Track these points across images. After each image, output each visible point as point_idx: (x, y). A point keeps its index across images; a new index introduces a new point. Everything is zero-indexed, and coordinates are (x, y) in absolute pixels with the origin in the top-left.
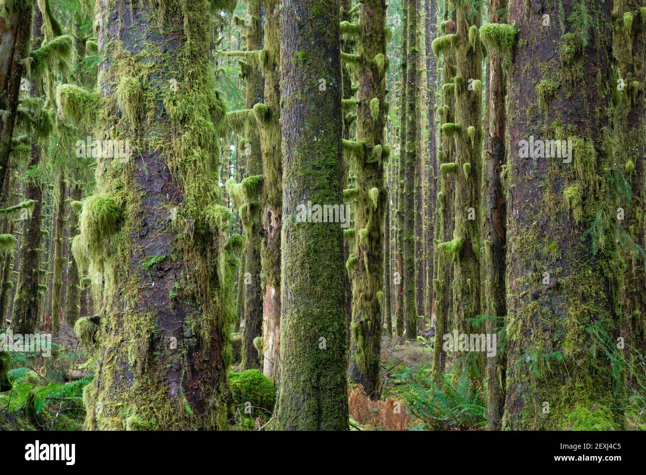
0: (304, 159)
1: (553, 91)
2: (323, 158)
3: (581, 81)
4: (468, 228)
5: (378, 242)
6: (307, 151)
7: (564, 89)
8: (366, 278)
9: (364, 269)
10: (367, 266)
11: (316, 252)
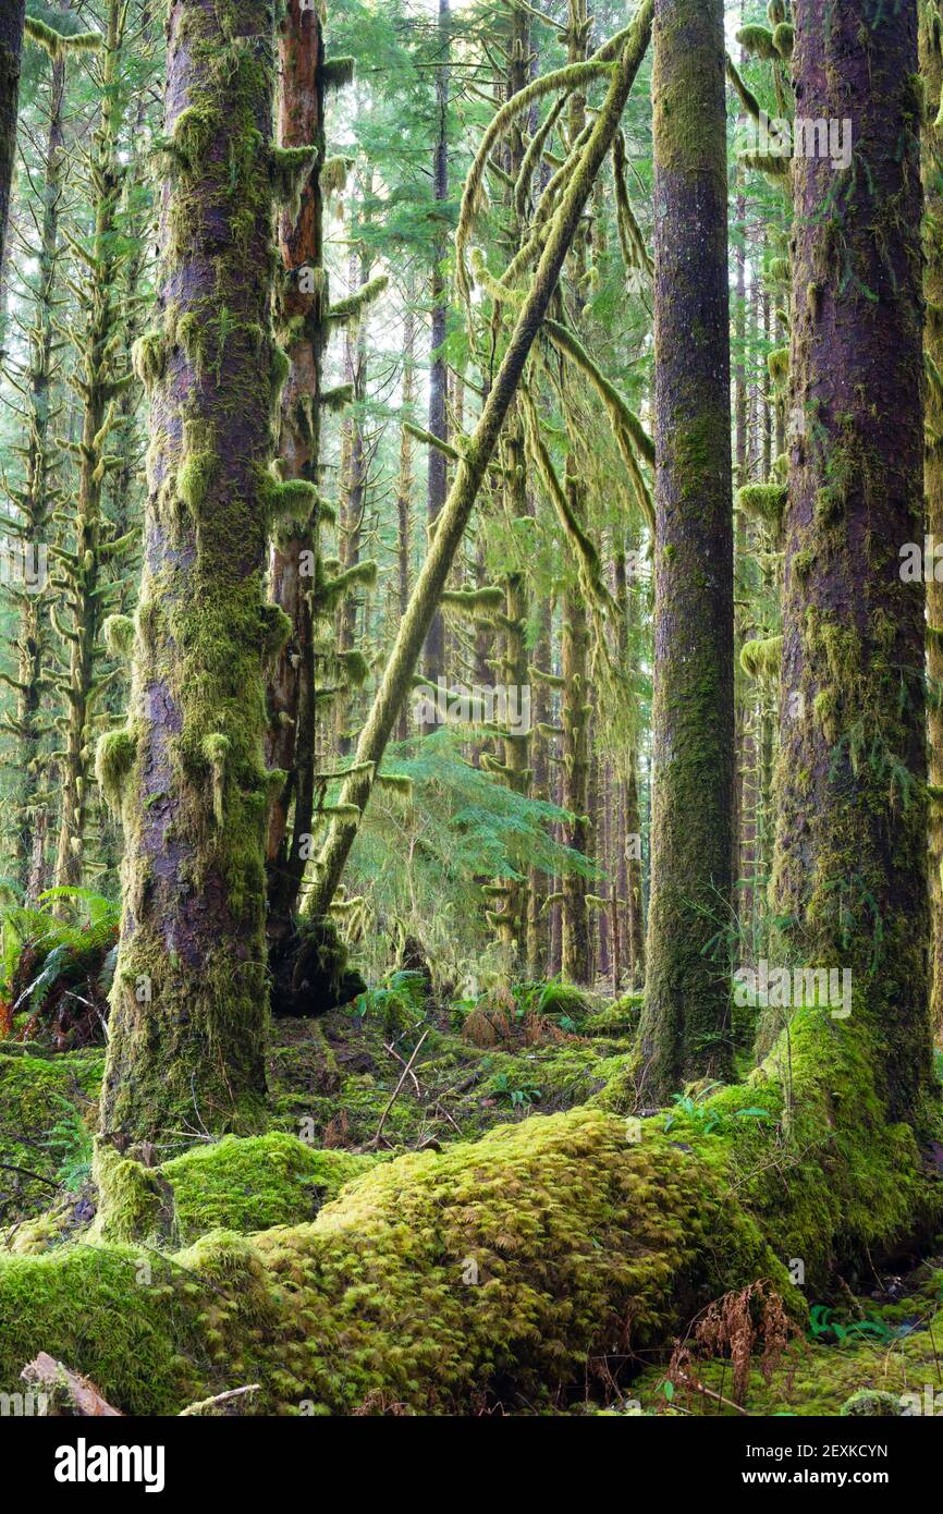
0: (670, 687)
1: (807, 567)
2: (693, 684)
3: (842, 548)
6: (673, 676)
7: (820, 563)
11: (680, 809)
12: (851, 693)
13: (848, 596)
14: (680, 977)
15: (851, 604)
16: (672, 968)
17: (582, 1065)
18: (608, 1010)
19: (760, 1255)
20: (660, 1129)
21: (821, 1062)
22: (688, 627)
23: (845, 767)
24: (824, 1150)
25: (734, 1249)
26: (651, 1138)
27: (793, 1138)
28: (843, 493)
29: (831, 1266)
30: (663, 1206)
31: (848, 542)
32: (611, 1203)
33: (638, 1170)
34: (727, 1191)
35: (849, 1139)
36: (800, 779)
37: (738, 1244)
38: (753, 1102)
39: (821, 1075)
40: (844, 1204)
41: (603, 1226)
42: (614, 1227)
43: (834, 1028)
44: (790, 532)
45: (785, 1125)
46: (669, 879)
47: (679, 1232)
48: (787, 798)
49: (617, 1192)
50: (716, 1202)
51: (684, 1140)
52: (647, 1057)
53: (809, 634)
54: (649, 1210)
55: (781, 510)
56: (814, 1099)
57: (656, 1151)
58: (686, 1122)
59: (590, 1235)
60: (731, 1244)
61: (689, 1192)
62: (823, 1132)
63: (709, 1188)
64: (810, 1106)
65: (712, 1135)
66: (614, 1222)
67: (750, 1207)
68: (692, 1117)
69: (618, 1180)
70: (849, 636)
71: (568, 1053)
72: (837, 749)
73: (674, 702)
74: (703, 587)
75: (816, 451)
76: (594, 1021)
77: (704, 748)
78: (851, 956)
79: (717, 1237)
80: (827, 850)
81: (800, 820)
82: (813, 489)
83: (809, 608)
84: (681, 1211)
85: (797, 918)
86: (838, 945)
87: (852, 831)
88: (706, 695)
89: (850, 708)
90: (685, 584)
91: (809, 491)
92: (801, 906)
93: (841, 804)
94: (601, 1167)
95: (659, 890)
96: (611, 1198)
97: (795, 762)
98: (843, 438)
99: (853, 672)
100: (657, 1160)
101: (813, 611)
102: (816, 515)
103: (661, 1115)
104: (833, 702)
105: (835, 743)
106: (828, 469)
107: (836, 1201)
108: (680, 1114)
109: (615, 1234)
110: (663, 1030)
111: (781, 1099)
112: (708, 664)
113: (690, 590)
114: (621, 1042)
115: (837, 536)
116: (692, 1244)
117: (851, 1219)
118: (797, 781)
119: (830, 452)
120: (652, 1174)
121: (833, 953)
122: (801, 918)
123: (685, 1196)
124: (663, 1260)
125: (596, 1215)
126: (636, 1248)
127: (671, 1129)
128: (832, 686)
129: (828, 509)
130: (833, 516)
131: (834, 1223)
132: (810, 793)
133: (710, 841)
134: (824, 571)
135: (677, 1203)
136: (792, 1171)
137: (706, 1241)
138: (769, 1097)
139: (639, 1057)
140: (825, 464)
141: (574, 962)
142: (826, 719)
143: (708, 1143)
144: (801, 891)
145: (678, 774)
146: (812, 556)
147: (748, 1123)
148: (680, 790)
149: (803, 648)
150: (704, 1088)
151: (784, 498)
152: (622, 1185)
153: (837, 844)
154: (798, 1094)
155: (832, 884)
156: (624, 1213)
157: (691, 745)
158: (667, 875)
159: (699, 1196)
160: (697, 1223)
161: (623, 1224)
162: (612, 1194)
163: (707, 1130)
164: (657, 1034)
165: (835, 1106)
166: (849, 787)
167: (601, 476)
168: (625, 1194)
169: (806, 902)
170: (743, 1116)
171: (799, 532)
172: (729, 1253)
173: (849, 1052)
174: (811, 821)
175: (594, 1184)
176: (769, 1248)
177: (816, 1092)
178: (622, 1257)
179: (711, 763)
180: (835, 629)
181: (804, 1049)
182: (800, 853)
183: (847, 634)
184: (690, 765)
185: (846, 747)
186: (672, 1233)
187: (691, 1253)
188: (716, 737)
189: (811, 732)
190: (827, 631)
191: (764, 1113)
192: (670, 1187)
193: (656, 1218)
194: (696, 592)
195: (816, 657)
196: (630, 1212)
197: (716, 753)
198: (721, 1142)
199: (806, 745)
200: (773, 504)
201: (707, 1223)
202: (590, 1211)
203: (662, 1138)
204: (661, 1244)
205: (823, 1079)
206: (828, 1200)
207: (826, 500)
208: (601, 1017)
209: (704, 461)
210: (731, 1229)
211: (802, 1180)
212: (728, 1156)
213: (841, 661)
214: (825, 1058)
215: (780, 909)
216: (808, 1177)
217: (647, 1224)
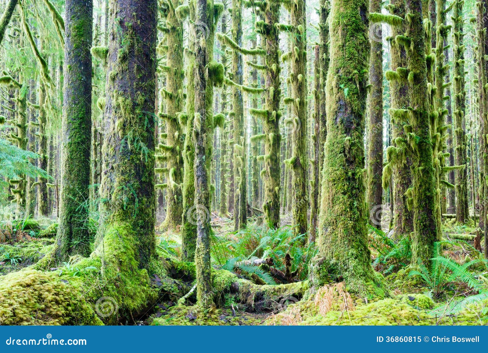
0: (68, 115)
1: (114, 76)
2: (76, 114)
3: (126, 70)
4: (298, 151)
5: (276, 161)
6: (69, 111)
7: (119, 75)
8: (270, 180)
9: (269, 176)
10: (270, 174)
11: (72, 159)
12: (128, 121)
13: (128, 87)
14: (71, 218)
15: (129, 90)
16: (68, 214)
17: (37, 249)
18: (47, 229)
19: (93, 318)
20: (58, 275)
21: (116, 249)
22: (75, 94)
23: (126, 147)
24: (116, 280)
25: (83, 316)
26: (54, 278)
27: (105, 276)
28: (127, 51)
29: (118, 319)
30: (57, 302)
31: (129, 68)
32: (38, 303)
33: (48, 291)
34: (80, 296)
35: (125, 275)
36: (111, 151)
37: (84, 315)
38: (91, 264)
39: (116, 253)
40: (123, 298)
41: (35, 311)
42: (40, 311)
43: (120, 237)
44: (109, 63)
45: (102, 272)
46: (67, 183)
47: (63, 312)
48: (106, 157)
49: (41, 299)
50: (77, 300)
51: (66, 279)
52: (59, 246)
53: (114, 100)
54: (52, 304)
55: (106, 56)
56: (113, 262)
57: (55, 283)
58: (67, 272)
59: (30, 315)
60: (82, 314)
61: (67, 297)
62: (116, 273)
63: (74, 296)
64: (111, 265)
65: (76, 277)
66: (39, 309)
67: (90, 301)
68: (69, 270)
69: (41, 295)
70: (129, 101)
71: (32, 244)
72: (123, 141)
73: (70, 121)
74: (81, 80)
75: (118, 36)
76: (42, 232)
77: (80, 137)
78: (127, 212)
79: (77, 312)
80: (120, 175)
81: (110, 165)
82: (117, 49)
83: (115, 91)
84: (64, 304)
85: (109, 199)
86: (122, 208)
87: (128, 169)
88: (81, 118)
89: (128, 126)
90: (74, 79)
91: (116, 50)
92: (110, 195)
93: (124, 159)
94: (35, 290)
95: (64, 187)
96: (38, 301)
97: (109, 144)
98: (128, 32)
99: (129, 114)
100: (56, 286)
101: (116, 92)
102: (118, 58)
103: (58, 270)
104: (122, 124)
105: (122, 138)
106: (122, 42)
107: (120, 297)
108: (65, 269)
109: (39, 314)
110: (65, 236)
111: (101, 263)
112: (82, 107)
113: (76, 81)
114: (51, 240)
115: (125, 66)
116: (68, 315)
117: (125, 303)
118: (109, 151)
119: (123, 36)
120: (54, 291)
121: (121, 211)
122: (110, 199)
123: (65, 299)
124: (57, 322)
125: (33, 308)
126: (47, 318)
127: (62, 275)
128: (122, 118)
129: (122, 56)
130: (124, 59)
131: (119, 305)
132: (114, 156)
133: (82, 170)
134: (120, 78)
135: (63, 301)
136: (104, 288)
137: (73, 314)
138: (97, 262)
139: (57, 246)
140: (121, 41)
141: (43, 207)
142: (120, 130)
143: (75, 279)
144: (110, 190)
145: (71, 146)
146: (116, 73)
147: (89, 272)
148: (71, 152)
149: (112, 105)
150: (76, 258)
151: (107, 51)
152: (43, 296)
153: (123, 173)
154: (107, 260)
155: (121, 187)
156: (43, 306)
157: (75, 136)
158: (67, 182)
159: (71, 299)
160: (70, 308)
161: (43, 310)
162: (39, 299)
163: (74, 275)
164: (63, 238)
165: (120, 264)
166: (127, 154)
167: (48, 36)
168: (43, 299)
169: (112, 193)
170: (87, 269)
171: (112, 64)
172: (81, 318)
173: (126, 245)
174: (114, 165)
175: (32, 296)
176: (96, 315)
177: (114, 260)
178: (42, 322)
179: (83, 142)
180: (124, 99)
181: (110, 245)
182: (110, 176)
183: (127, 101)
184: (75, 143)
185: (126, 140)
186: (61, 312)
187: (67, 319)
188: (84, 133)
189: (114, 134)
190: (121, 99)
191: (95, 268)
192: (60, 296)
193: (55, 307)
194: (78, 82)
195: (117, 108)
196: (45, 305)
197: (84, 139)
198: (79, 279)
199: (113, 139)
200: (103, 53)
201: (73, 308)
202: (30, 306)
203: (58, 278)
204: (57, 316)
205: (116, 255)
206: (117, 297)
207: (121, 53)
208: (45, 231)
209: (82, 35)
210: (82, 309)
211: (108, 291)
212: (82, 284)
213: (125, 109)
214: (117, 248)
215: (103, 196)
216: (110, 289)
217: (51, 309)
